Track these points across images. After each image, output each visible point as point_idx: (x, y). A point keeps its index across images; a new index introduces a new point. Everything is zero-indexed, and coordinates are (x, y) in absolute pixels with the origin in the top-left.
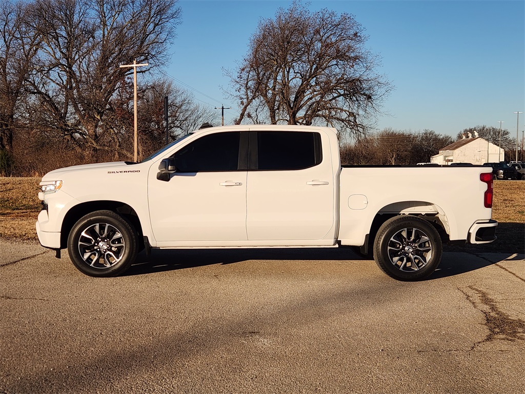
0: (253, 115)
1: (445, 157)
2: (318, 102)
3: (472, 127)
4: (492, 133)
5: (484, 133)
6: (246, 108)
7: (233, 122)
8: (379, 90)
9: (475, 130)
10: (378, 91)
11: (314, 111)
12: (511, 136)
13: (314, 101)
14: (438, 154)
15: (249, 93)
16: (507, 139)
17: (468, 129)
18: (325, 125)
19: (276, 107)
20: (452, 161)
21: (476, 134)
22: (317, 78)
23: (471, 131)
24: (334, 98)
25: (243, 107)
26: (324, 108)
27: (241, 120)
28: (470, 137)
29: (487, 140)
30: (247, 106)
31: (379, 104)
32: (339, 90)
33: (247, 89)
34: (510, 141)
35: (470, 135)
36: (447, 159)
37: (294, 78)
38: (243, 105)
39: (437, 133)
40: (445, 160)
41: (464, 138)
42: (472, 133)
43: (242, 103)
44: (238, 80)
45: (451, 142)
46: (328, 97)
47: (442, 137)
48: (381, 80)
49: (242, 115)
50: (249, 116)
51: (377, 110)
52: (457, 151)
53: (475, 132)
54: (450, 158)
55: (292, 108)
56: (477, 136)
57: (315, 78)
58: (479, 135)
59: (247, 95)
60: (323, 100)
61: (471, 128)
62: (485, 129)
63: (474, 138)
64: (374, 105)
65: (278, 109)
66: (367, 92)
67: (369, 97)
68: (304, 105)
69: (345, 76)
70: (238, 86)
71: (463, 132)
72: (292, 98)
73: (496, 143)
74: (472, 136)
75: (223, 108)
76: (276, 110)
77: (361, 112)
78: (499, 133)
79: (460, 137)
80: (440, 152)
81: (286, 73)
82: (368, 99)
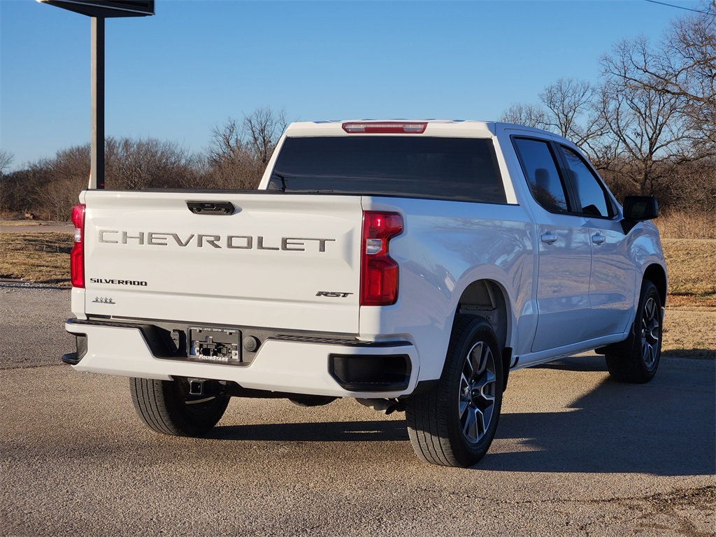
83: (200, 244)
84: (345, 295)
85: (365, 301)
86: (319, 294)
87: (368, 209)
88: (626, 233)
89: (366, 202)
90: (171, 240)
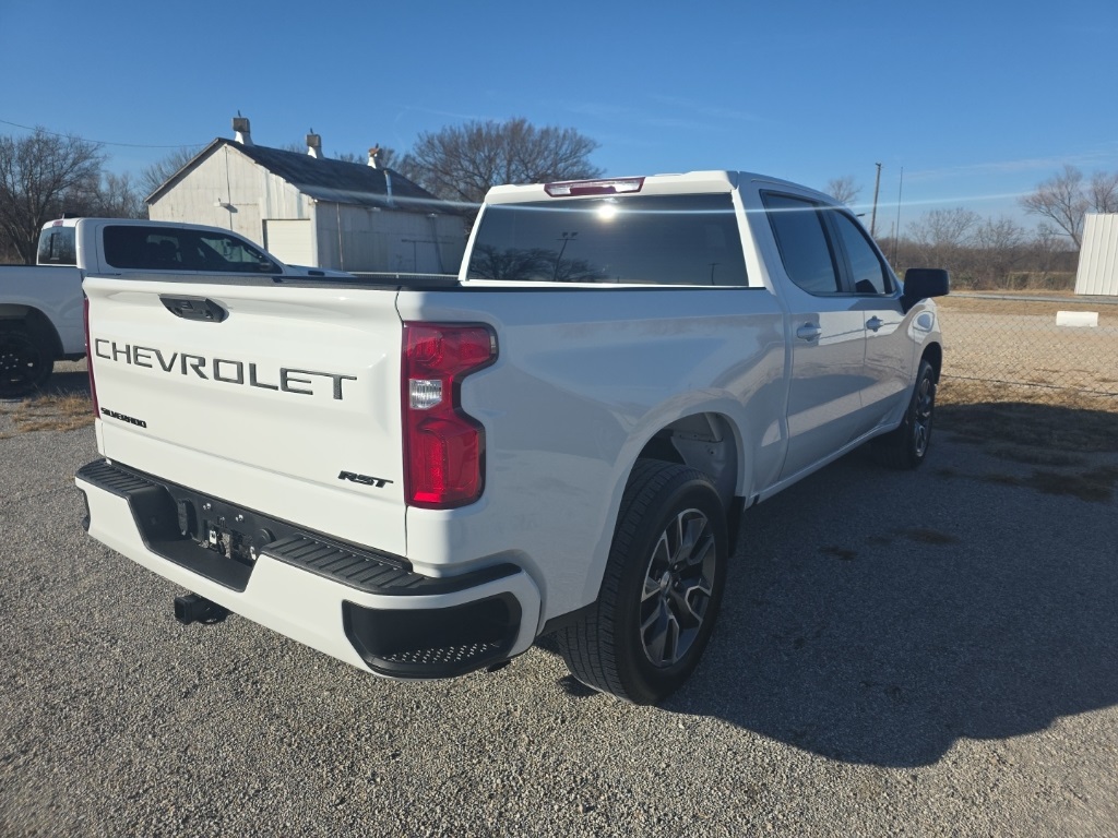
83: (184, 371)
84: (381, 483)
85: (414, 497)
86: (343, 475)
87: (413, 316)
88: (905, 313)
89: (410, 302)
90: (154, 361)
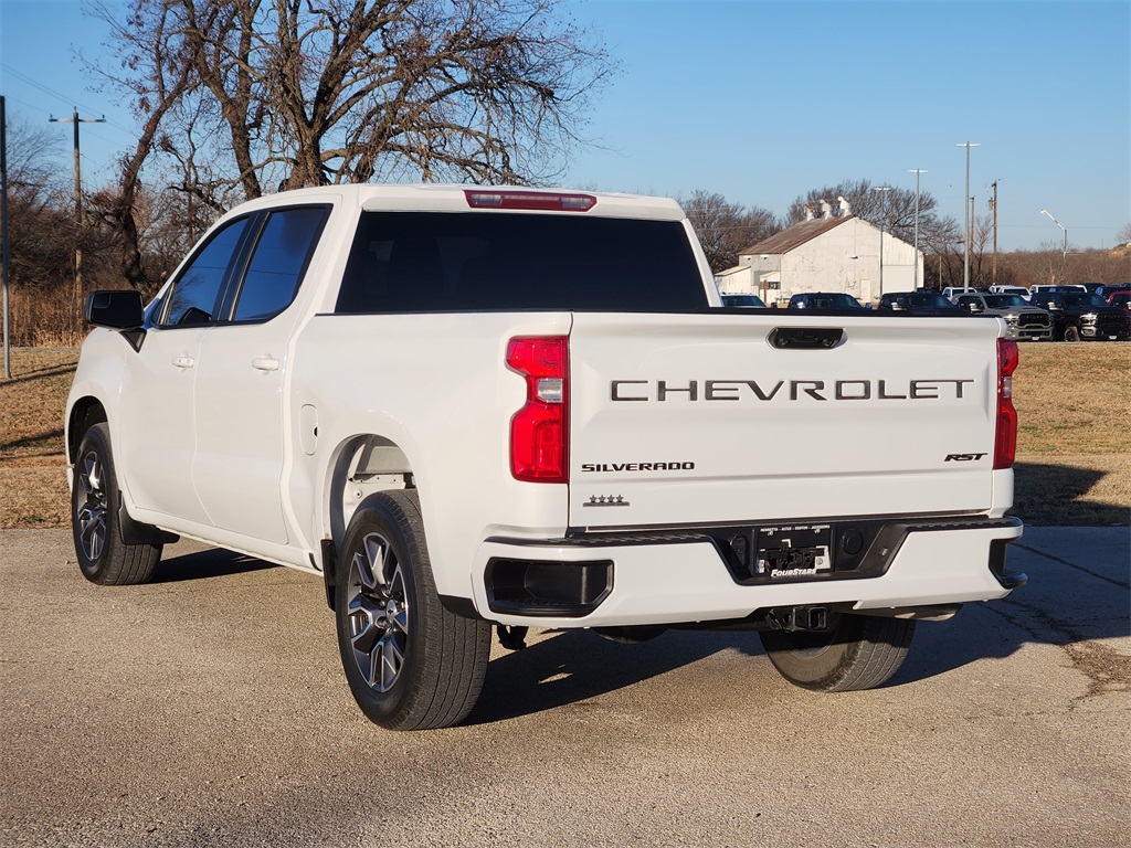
0: (180, 144)
1: (757, 274)
2: (393, 106)
3: (832, 185)
4: (887, 203)
5: (864, 204)
6: (155, 121)
7: (117, 165)
8: (577, 73)
9: (840, 192)
10: (574, 77)
11: (382, 135)
12: (940, 213)
13: (380, 101)
14: (736, 264)
15: (166, 75)
16: (929, 220)
17: (820, 190)
18: (420, 176)
19: (250, 120)
20: (777, 286)
21: (844, 205)
22: (384, 30)
23: (830, 196)
24: (440, 96)
25: (146, 117)
26: (410, 123)
27: (142, 159)
28: (828, 215)
29: (874, 223)
30: (159, 113)
31: (577, 114)
32: (448, 69)
33: (160, 59)
34: (939, 226)
35: (826, 208)
36: (762, 280)
37: (315, 30)
38: (147, 111)
39: (730, 201)
40: (756, 282)
41: (810, 216)
42: (831, 203)
43: (144, 103)
44: (132, 30)
45: (774, 231)
46: (423, 92)
47: (745, 213)
48: (583, 43)
49: (146, 144)
50: (167, 146)
51: (572, 132)
52: (791, 257)
53: (840, 199)
54: (772, 278)
55: (310, 125)
56: (847, 212)
57: (379, 31)
58: (852, 208)
59: (159, 78)
60: (406, 98)
61: (828, 187)
62: (868, 192)
63: (838, 220)
64: (561, 116)
65: (257, 124)
66: (541, 79)
67: (547, 94)
68: (341, 112)
69: (476, 28)
70: (132, 50)
71: (805, 199)
72: (309, 92)
73: (902, 232)
74: (832, 212)
75: (77, 120)
76: (251, 126)
77: (525, 140)
78: (908, 202)
79: (797, 214)
80: (743, 259)
81: (289, 14)
82: (543, 100)
86: (949, 458)
